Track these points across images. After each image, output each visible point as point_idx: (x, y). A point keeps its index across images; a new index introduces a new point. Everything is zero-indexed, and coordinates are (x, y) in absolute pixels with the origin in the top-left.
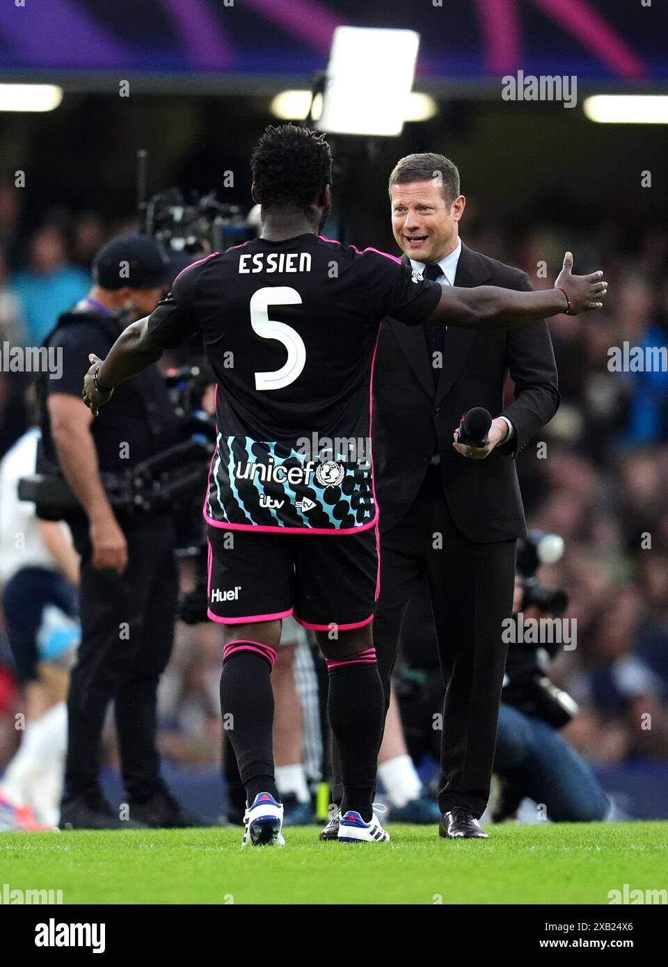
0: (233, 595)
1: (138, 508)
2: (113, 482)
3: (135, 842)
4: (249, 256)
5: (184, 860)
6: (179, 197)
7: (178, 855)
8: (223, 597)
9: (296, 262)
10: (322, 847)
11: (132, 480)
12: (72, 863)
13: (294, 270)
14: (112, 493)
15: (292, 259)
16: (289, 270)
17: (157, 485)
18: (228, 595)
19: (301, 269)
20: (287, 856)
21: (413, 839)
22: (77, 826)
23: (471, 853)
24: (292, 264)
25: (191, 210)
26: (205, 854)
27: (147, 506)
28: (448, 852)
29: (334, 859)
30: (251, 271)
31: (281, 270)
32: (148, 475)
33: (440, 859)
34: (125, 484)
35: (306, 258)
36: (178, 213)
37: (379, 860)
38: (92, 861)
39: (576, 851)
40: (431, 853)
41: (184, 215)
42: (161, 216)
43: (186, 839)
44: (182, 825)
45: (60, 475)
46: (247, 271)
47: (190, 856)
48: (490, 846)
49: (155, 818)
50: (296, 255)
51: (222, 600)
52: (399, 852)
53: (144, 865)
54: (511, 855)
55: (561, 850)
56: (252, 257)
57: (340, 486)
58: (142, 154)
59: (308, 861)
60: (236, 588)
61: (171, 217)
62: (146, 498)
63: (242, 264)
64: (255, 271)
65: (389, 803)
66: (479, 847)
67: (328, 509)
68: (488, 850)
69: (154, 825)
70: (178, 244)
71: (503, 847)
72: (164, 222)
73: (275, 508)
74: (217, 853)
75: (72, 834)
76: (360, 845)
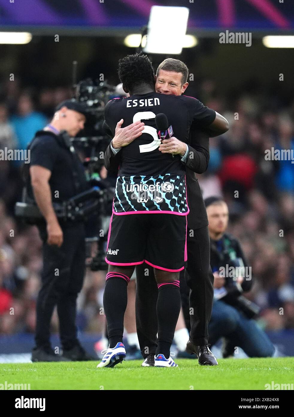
0: (115, 253)
1: (69, 219)
2: (58, 207)
3: (65, 367)
4: (131, 101)
5: (87, 375)
6: (91, 82)
7: (84, 373)
8: (111, 253)
9: (153, 102)
10: (148, 369)
11: (67, 206)
12: (37, 377)
13: (152, 105)
14: (57, 212)
15: (151, 101)
16: (150, 105)
17: (77, 209)
18: (114, 252)
19: (156, 104)
20: (132, 373)
21: (188, 366)
22: (40, 360)
23: (214, 371)
24: (151, 103)
25: (96, 88)
26: (96, 373)
27: (73, 218)
28: (203, 371)
29: (153, 375)
30: (132, 106)
31: (146, 105)
32: (74, 204)
33: (200, 374)
34: (64, 208)
35: (157, 100)
36: (90, 89)
37: (173, 375)
38: (47, 376)
39: (260, 370)
40: (196, 372)
41: (93, 90)
42: (83, 90)
43: (88, 366)
44: (86, 359)
45: (35, 204)
46: (130, 106)
47: (90, 373)
48: (222, 368)
49: (74, 356)
50: (152, 99)
51: (111, 254)
52: (182, 371)
53: (69, 378)
54: (232, 372)
55: (254, 370)
56: (133, 101)
57: (173, 192)
58: (75, 63)
59: (142, 375)
60: (117, 250)
61: (87, 91)
62: (73, 215)
63: (128, 104)
64: (134, 106)
65: (177, 349)
66: (217, 369)
67: (168, 201)
68: (221, 370)
69: (74, 360)
70: (90, 103)
71: (228, 369)
72: (84, 94)
73: (144, 203)
74: (101, 372)
75: (38, 364)
76: (165, 368)
